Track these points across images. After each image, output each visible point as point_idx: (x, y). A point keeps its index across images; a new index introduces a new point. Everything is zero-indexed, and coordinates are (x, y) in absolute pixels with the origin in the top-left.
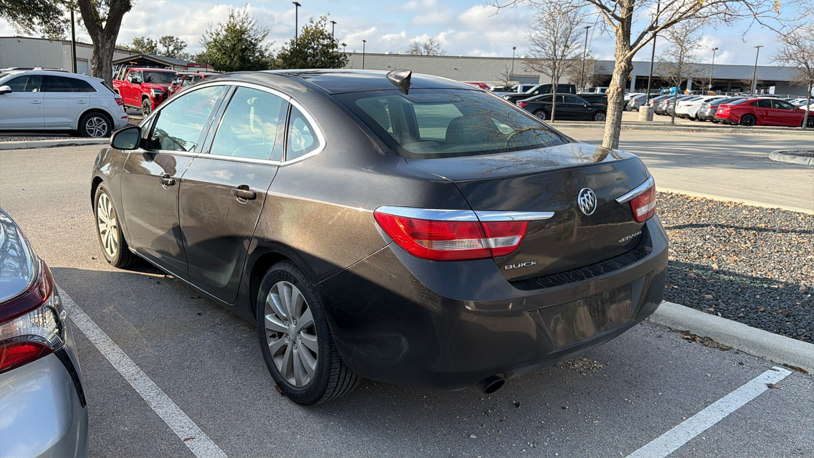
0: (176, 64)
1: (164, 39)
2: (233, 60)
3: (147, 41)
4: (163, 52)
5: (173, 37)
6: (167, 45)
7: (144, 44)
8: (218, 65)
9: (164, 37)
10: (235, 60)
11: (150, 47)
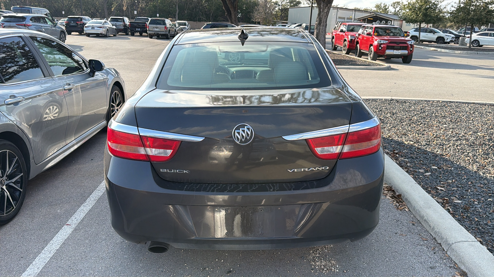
0: (396, 19)
1: (394, 3)
2: (418, 15)
3: (384, 5)
4: (392, 12)
5: (400, 2)
6: (395, 7)
7: (381, 7)
8: (408, 19)
9: (394, 2)
10: (419, 16)
11: (384, 9)
